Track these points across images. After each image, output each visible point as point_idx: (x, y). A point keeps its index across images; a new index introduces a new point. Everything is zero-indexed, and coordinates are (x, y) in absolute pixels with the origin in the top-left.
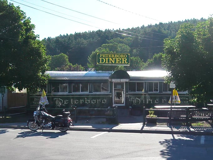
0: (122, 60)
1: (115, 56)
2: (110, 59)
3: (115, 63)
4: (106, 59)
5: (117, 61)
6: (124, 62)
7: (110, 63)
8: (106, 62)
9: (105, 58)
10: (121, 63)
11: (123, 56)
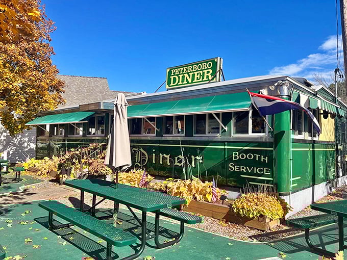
0: (204, 73)
1: (192, 69)
2: (186, 75)
3: (192, 82)
4: (179, 78)
5: (196, 76)
6: (208, 77)
7: (185, 82)
8: (179, 82)
9: (177, 75)
10: (202, 81)
11: (206, 66)
